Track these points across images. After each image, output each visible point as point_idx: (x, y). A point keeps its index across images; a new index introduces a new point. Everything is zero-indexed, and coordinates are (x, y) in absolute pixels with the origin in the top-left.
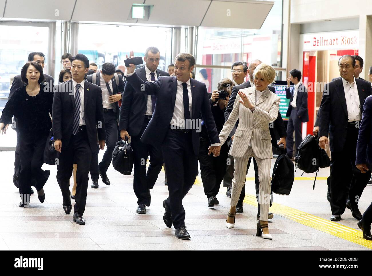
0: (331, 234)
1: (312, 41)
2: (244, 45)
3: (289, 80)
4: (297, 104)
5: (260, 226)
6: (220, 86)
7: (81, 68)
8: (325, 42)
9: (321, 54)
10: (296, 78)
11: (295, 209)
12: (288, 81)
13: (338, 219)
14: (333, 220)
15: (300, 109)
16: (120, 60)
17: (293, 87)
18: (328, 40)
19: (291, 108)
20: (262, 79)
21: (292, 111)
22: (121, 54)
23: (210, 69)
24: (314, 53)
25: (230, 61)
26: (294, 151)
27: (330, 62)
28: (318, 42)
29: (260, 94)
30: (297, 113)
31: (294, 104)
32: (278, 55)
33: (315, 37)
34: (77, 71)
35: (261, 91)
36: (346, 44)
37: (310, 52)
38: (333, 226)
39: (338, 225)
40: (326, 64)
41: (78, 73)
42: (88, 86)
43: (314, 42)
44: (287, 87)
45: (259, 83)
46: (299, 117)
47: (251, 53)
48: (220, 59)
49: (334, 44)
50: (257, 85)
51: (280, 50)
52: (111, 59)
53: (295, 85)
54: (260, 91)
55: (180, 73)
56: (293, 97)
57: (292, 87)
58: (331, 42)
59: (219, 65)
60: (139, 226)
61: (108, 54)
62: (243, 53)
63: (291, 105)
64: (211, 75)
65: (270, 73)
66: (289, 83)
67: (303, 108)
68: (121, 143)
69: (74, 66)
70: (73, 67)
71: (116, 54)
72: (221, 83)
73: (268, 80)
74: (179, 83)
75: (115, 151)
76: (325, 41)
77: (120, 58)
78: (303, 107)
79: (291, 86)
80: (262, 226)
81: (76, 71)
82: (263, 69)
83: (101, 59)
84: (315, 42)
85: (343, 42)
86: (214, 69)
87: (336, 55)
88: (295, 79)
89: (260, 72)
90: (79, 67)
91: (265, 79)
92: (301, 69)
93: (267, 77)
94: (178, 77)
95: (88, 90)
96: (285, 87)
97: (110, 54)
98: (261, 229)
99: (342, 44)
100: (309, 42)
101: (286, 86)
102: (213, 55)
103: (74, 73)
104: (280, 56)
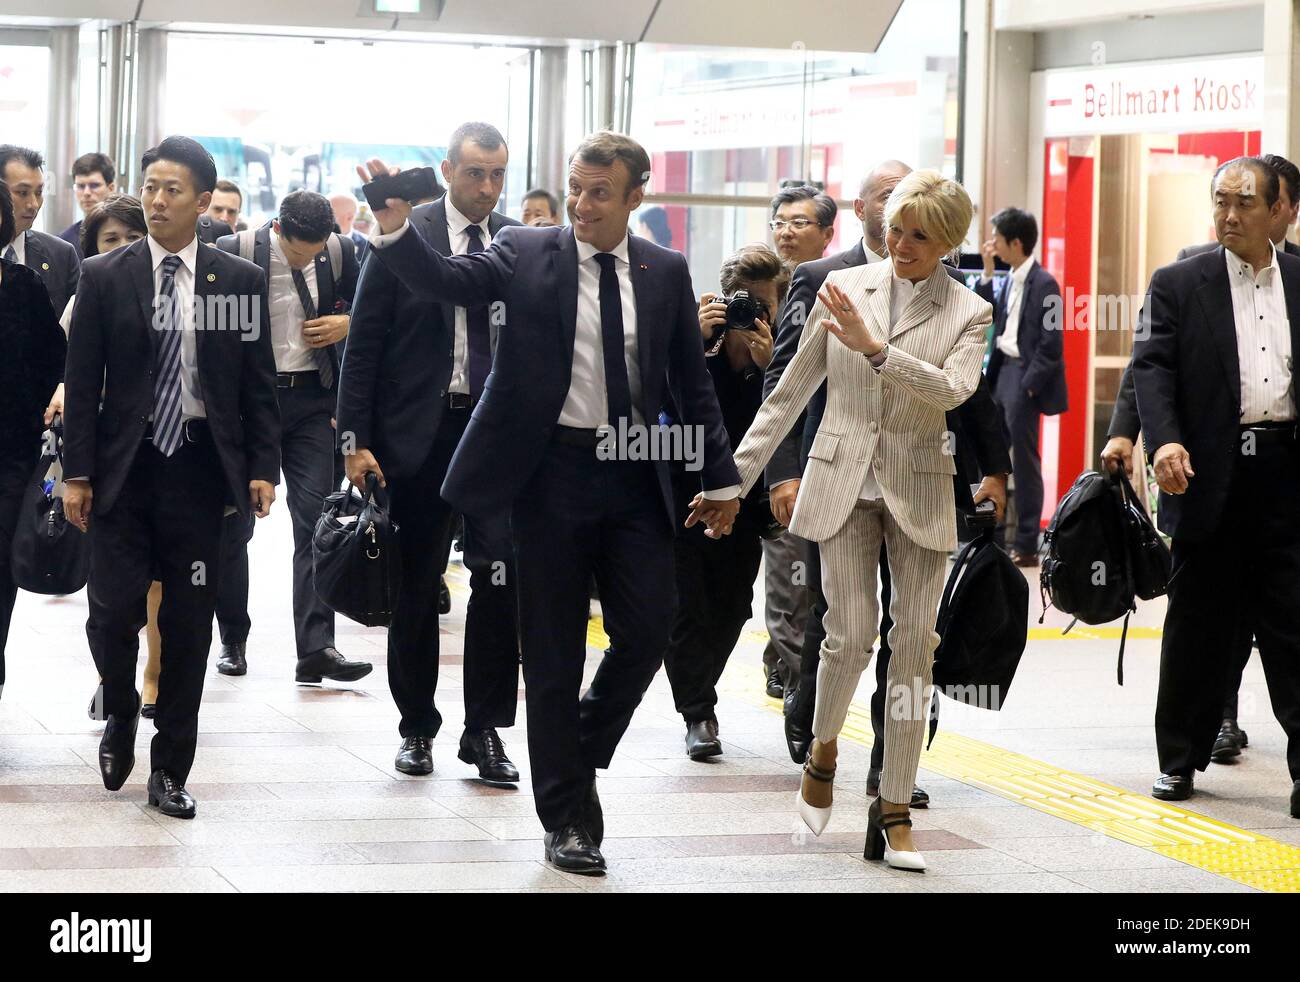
0: (1155, 849)
1: (1079, 97)
2: (812, 114)
3: (989, 249)
4: (1019, 342)
5: (879, 817)
6: (734, 275)
7: (179, 192)
8: (1132, 99)
9: (1113, 147)
10: (1016, 244)
11: (1016, 755)
12: (985, 256)
13: (1181, 792)
14: (1164, 796)
15: (1033, 362)
16: (329, 175)
17: (1004, 279)
18: (1140, 95)
19: (998, 358)
20: (919, 236)
21: (1004, 369)
22: (331, 151)
23: (683, 210)
24: (1089, 144)
25: (759, 176)
26: (1012, 525)
27: (1152, 180)
28: (1102, 103)
29: (908, 292)
30: (1022, 377)
31: (1009, 343)
32: (948, 151)
33: (1089, 83)
34: (165, 204)
35: (914, 281)
36: (1211, 108)
37: (1072, 141)
38: (1165, 820)
39: (1183, 816)
40: (1132, 190)
41: (167, 213)
42: (212, 264)
43: (1088, 101)
44: (983, 276)
45: (907, 251)
46: (1031, 394)
47: (839, 145)
48: (719, 170)
49: (1164, 111)
50: (897, 258)
51: (953, 134)
52: (294, 170)
53: (1012, 269)
54: (911, 280)
55: (588, 211)
56: (1006, 316)
57: (1002, 276)
58: (1155, 101)
59: (715, 192)
60: (406, 822)
61: (283, 148)
62: (812, 147)
63: (998, 346)
64: (685, 231)
65: (952, 209)
66: (989, 263)
67: (1044, 358)
68: (347, 500)
69: (150, 184)
70: (150, 188)
71: (316, 151)
72: (736, 263)
73: (941, 237)
74: (586, 252)
75: (325, 532)
76: (1129, 96)
77: (329, 168)
78: (1045, 354)
79: (997, 275)
80: (887, 821)
81: (160, 207)
82: (923, 194)
83: (256, 169)
84: (1092, 101)
85: (1199, 99)
86: (698, 209)
87: (1170, 151)
88: (1012, 244)
89: (913, 207)
90: (172, 190)
91: (931, 235)
92: (1035, 209)
93: (939, 225)
94: (581, 227)
95: (211, 278)
96: (975, 276)
97: (290, 151)
98: (884, 832)
99: (1196, 109)
100: (1068, 102)
101: (980, 275)
102: (691, 153)
103: (153, 212)
104: (953, 157)
